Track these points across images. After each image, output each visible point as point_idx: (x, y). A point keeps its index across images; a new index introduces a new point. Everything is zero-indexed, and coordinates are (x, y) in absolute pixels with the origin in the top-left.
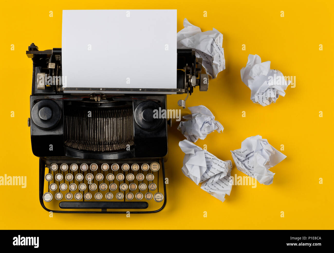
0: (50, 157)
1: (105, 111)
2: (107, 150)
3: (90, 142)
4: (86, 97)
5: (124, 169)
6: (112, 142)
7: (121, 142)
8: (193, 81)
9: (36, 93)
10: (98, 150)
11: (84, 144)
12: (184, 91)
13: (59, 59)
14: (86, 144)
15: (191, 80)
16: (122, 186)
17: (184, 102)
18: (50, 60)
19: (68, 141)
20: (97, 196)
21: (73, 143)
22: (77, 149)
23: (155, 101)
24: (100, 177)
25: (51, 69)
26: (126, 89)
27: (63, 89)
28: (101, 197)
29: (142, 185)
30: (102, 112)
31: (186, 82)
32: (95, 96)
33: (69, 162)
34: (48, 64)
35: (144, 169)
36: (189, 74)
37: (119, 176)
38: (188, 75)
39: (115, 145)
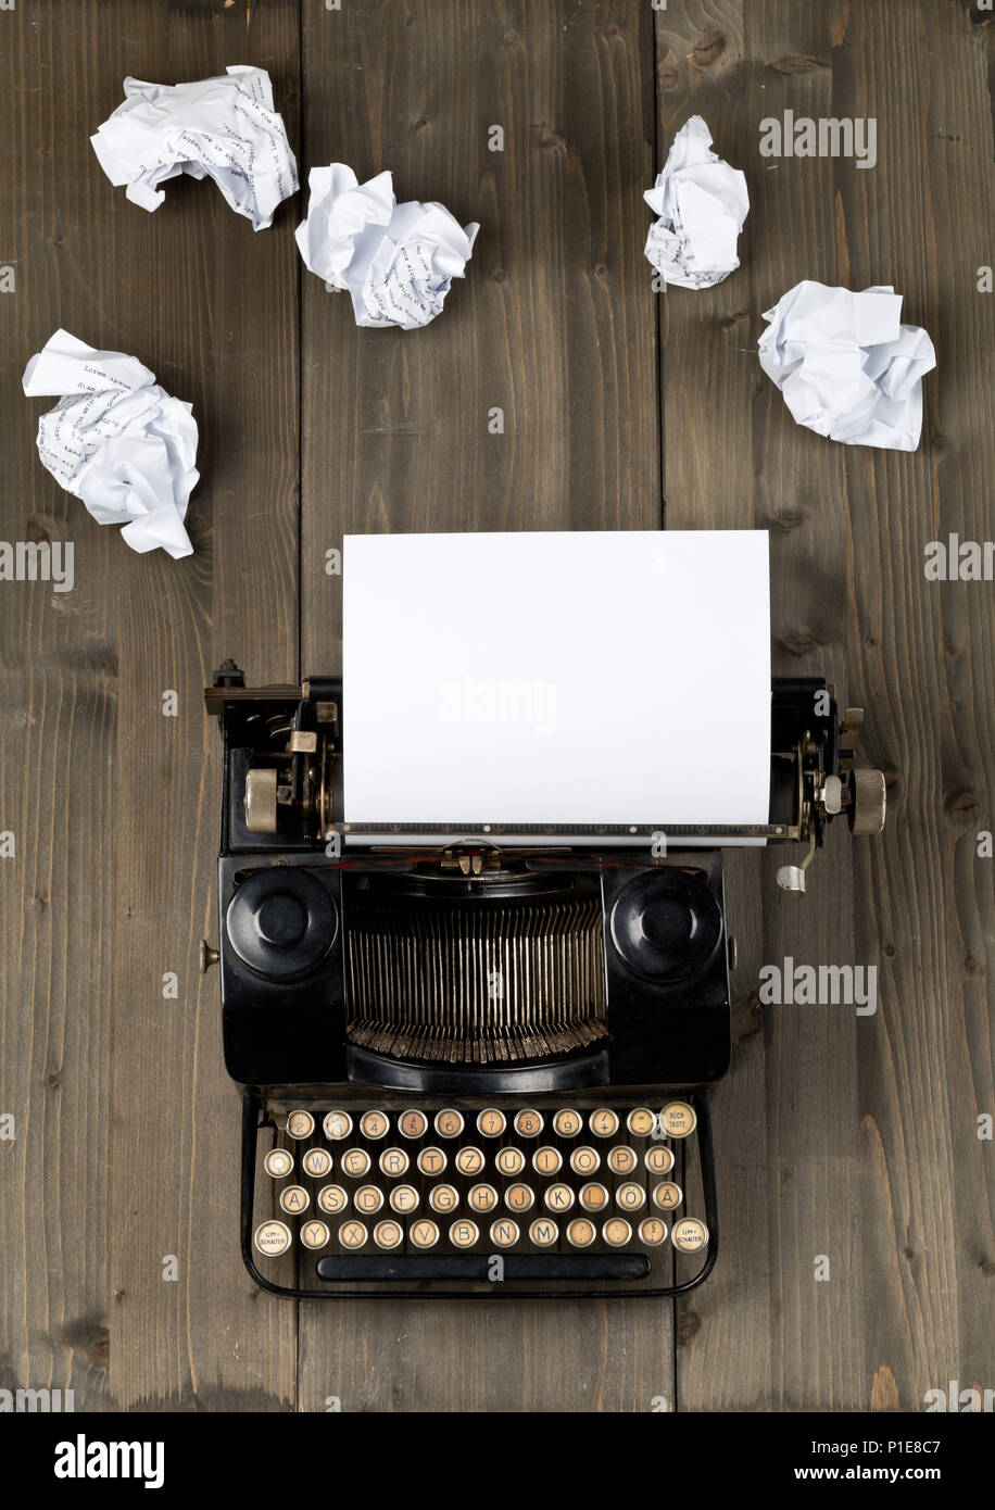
0: (290, 1085)
1: (488, 914)
2: (498, 1057)
3: (435, 1030)
4: (427, 859)
5: (563, 1129)
6: (517, 1029)
7: (552, 1029)
8: (830, 795)
9: (235, 843)
10: (464, 1058)
11: (413, 1037)
12: (794, 833)
13: (331, 716)
14: (420, 1037)
15: (824, 792)
16: (553, 1193)
17: (799, 874)
18: (295, 721)
19: (356, 1024)
20: (457, 1231)
21: (375, 1030)
22: (390, 1056)
23: (689, 872)
24: (470, 1160)
25: (300, 755)
26: (578, 826)
27: (347, 828)
28: (471, 1235)
29: (626, 1191)
30: (478, 916)
31: (804, 800)
32: (462, 855)
33: (357, 1105)
34: (287, 737)
35: (637, 1128)
36: (812, 770)
37: (544, 1154)
38: (810, 773)
39: (528, 1040)
